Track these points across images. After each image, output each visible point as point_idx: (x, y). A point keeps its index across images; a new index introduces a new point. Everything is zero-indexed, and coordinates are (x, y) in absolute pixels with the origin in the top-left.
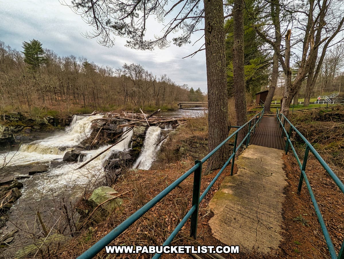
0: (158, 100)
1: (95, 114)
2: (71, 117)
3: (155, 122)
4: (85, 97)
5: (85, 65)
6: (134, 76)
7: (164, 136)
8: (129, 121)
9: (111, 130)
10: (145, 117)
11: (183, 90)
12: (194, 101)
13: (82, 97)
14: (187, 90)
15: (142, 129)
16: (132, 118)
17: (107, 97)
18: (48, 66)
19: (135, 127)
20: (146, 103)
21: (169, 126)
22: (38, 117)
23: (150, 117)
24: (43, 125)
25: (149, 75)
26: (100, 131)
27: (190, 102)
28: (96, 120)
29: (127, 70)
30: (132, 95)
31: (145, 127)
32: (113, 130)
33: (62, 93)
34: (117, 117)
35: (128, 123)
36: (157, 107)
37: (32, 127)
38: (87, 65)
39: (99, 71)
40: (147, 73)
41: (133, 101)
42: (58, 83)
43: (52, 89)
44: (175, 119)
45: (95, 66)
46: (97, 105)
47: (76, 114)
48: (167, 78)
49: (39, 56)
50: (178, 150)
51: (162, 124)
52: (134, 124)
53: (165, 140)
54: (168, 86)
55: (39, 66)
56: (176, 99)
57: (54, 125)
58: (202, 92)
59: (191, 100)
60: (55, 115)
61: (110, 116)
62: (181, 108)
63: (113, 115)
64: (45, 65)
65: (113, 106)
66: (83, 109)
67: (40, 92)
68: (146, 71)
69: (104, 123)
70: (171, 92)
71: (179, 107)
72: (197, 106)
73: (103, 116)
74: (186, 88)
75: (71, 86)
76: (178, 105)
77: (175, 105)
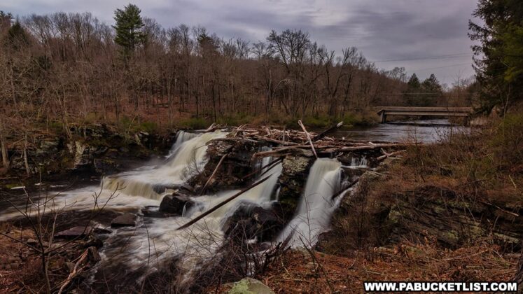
0: (334, 104)
1: (213, 131)
2: (174, 134)
3: (330, 150)
4: (199, 98)
5: (201, 41)
6: (288, 55)
7: (349, 180)
8: (275, 145)
9: (240, 161)
10: (309, 138)
11: (391, 80)
12: (417, 105)
13: (194, 98)
14: (401, 80)
15: (302, 162)
16: (281, 139)
17: (236, 99)
18: (146, 47)
19: (287, 157)
20: (309, 110)
21: (360, 161)
22: (127, 132)
23: (320, 139)
24: (133, 145)
25: (320, 51)
26: (221, 161)
27: (407, 108)
28: (216, 142)
29: (275, 45)
30: (283, 94)
31: (307, 160)
32: (245, 162)
33: (163, 92)
34: (252, 136)
35: (273, 150)
36: (332, 117)
37: (118, 148)
38: (205, 41)
39: (224, 50)
40: (315, 46)
41: (282, 106)
42: (158, 76)
43: (149, 86)
44: (375, 145)
45: (218, 41)
46: (217, 113)
47: (183, 130)
48: (357, 55)
49: (135, 31)
50: (383, 215)
51: (344, 155)
52: (286, 151)
53: (351, 189)
54: (357, 73)
55: (133, 47)
56: (375, 102)
57: (148, 147)
58: (440, 84)
59: (410, 103)
60: (151, 130)
61: (240, 134)
62: (385, 122)
63: (247, 134)
64: (142, 46)
65: (244, 116)
66: (194, 120)
67: (133, 91)
68: (312, 42)
69: (229, 147)
70: (365, 86)
71: (381, 118)
72: (424, 116)
73: (228, 133)
74: (398, 76)
75: (178, 79)
76: (379, 114)
77: (373, 114)
